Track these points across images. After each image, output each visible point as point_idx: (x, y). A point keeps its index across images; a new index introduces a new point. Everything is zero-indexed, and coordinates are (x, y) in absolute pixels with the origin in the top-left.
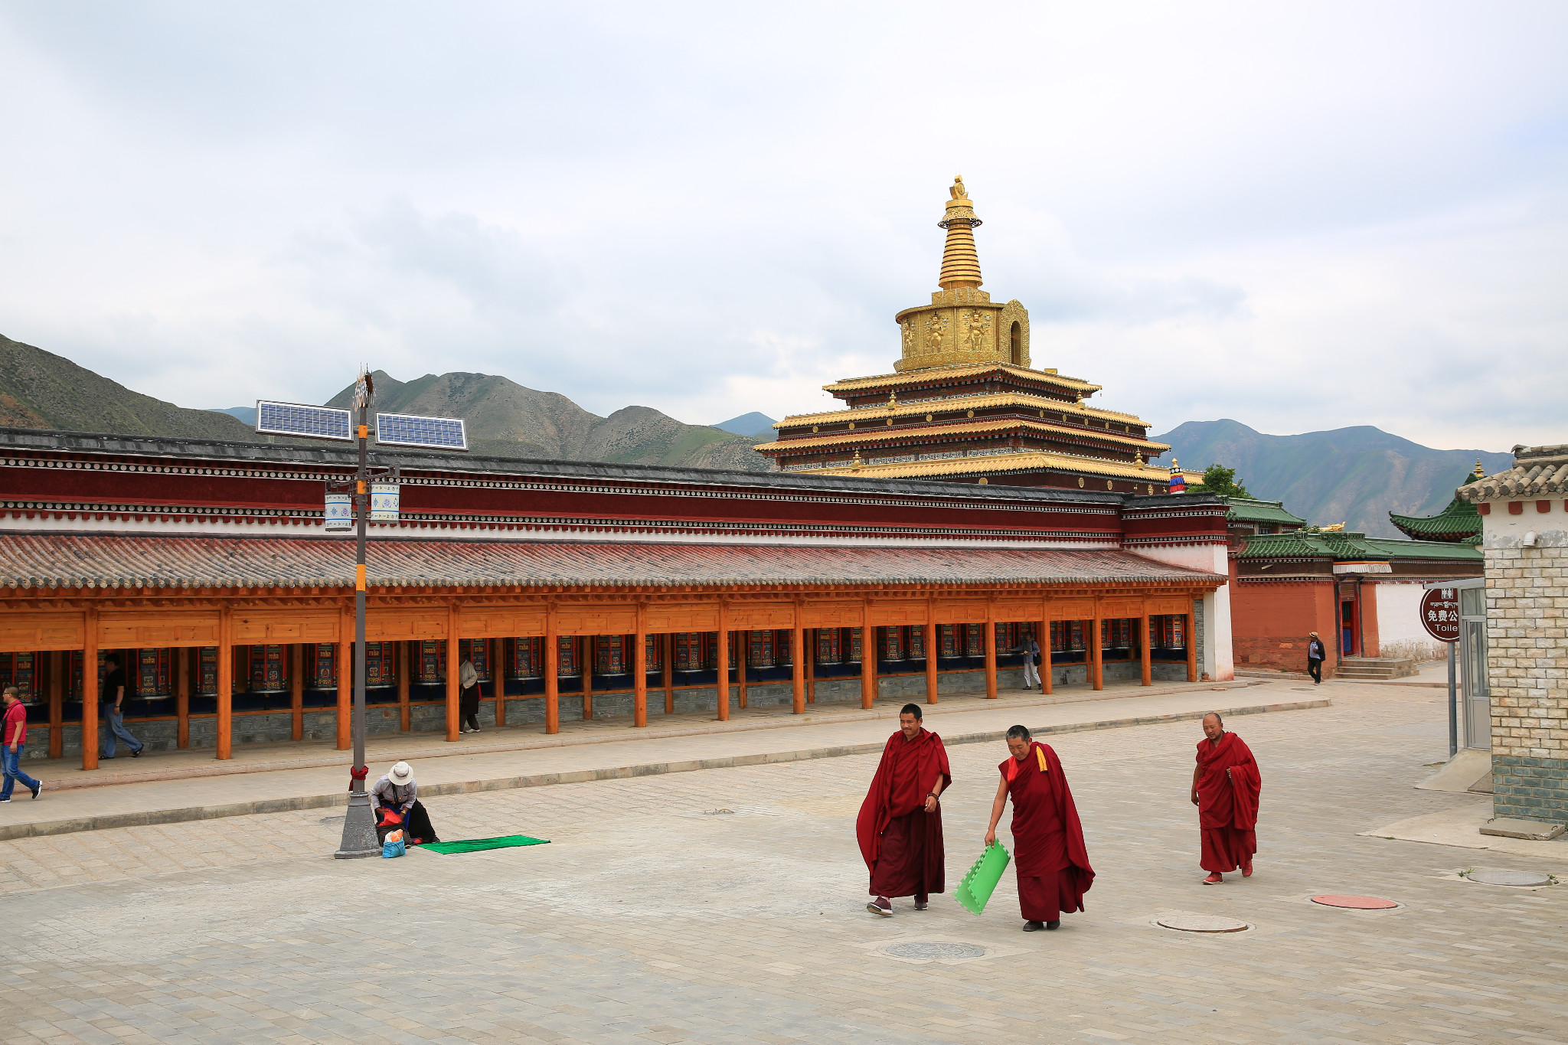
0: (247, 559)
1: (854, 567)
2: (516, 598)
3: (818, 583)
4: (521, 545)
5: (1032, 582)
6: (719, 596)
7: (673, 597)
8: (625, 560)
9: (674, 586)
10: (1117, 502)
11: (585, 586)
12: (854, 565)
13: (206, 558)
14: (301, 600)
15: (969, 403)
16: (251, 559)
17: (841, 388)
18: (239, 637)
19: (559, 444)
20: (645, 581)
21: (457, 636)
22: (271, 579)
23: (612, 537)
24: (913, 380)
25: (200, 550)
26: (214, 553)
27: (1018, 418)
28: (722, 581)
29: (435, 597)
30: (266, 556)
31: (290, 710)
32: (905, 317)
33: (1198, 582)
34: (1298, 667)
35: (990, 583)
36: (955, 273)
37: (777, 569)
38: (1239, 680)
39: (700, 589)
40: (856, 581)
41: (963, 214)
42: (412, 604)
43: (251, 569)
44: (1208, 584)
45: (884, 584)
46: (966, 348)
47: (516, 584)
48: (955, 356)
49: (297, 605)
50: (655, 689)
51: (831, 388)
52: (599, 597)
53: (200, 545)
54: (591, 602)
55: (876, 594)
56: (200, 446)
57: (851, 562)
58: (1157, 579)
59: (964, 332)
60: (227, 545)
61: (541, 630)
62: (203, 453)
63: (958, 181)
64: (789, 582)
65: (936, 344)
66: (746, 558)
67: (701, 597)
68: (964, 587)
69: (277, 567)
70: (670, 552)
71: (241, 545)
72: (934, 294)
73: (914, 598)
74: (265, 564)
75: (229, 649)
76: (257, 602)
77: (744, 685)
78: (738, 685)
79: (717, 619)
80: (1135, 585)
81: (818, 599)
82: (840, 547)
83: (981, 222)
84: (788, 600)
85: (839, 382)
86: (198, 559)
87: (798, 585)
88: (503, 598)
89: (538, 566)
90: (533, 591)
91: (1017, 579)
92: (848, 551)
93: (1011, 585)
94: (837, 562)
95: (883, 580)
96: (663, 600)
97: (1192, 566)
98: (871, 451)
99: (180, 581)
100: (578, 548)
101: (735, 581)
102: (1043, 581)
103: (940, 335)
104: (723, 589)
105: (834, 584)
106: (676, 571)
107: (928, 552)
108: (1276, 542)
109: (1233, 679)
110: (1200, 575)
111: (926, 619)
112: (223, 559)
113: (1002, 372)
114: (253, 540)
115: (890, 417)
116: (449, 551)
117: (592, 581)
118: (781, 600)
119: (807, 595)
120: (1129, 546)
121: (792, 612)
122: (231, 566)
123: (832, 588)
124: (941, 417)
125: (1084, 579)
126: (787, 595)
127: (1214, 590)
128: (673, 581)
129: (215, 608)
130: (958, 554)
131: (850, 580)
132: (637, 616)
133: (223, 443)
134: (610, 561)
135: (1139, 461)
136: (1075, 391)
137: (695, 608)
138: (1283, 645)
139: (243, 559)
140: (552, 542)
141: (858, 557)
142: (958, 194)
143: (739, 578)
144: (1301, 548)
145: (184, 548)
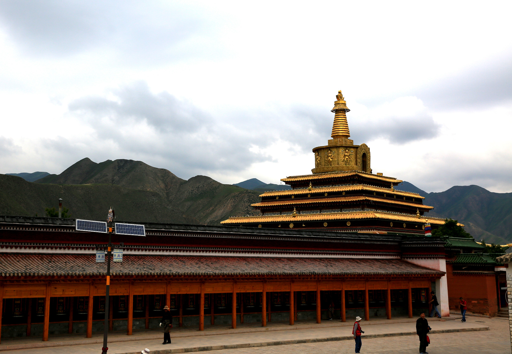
0: (56, 263)
1: (287, 267)
2: (156, 280)
3: (272, 274)
4: (157, 257)
5: (360, 274)
6: (233, 279)
7: (215, 279)
8: (197, 264)
9: (215, 275)
10: (399, 239)
11: (182, 275)
12: (287, 266)
13: (41, 263)
14: (76, 280)
15: (343, 188)
16: (57, 264)
17: (288, 180)
18: (53, 294)
19: (166, 192)
20: (205, 273)
21: (133, 294)
22: (66, 273)
23: (192, 254)
24: (320, 178)
25: (38, 260)
26: (44, 261)
27: (364, 196)
28: (234, 273)
29: (125, 279)
30: (63, 262)
31: (68, 322)
32: (316, 150)
33: (432, 275)
34: (480, 311)
35: (342, 274)
36: (338, 132)
37: (256, 268)
38: (452, 316)
39: (226, 276)
40: (287, 273)
41: (342, 107)
42: (117, 282)
43: (58, 268)
44: (436, 275)
45: (299, 275)
46: (342, 164)
47: (156, 274)
48: (338, 167)
49: (75, 282)
50: (207, 315)
51: (284, 180)
52: (187, 279)
53: (38, 258)
54: (184, 281)
55: (296, 278)
56: (39, 220)
57: (286, 264)
58: (414, 273)
59: (341, 157)
60: (48, 258)
61: (164, 292)
62: (40, 222)
63: (339, 93)
64: (260, 274)
65: (330, 162)
66: (244, 262)
67: (226, 279)
68: (331, 276)
69: (67, 267)
70: (215, 260)
71: (53, 258)
72: (329, 141)
73: (311, 280)
74: (63, 266)
75: (49, 298)
76: (61, 281)
77: (242, 314)
78: (240, 314)
79: (232, 288)
80: (404, 275)
81: (272, 280)
82: (282, 258)
83: (350, 110)
84: (260, 281)
85: (288, 178)
86: (38, 264)
87: (264, 275)
88: (151, 280)
89: (164, 266)
90: (162, 277)
91: (354, 273)
92: (286, 260)
93: (351, 275)
94: (281, 265)
95: (298, 273)
96: (211, 280)
97: (431, 267)
98: (301, 209)
99: (34, 273)
100: (179, 258)
101: (239, 273)
102: (365, 274)
103: (331, 158)
104: (235, 276)
105: (278, 275)
106: (216, 268)
107: (318, 260)
108: (469, 257)
109: (449, 316)
110: (433, 271)
111: (316, 288)
112: (47, 264)
113: (356, 175)
114: (57, 255)
115: (309, 194)
116: (130, 260)
117: (184, 273)
118: (257, 281)
119: (268, 279)
120: (404, 258)
121: (262, 285)
122: (50, 267)
123: (278, 276)
124: (331, 195)
125: (382, 273)
126: (259, 279)
127: (440, 278)
128: (215, 273)
129: (45, 283)
130: (331, 261)
131: (285, 273)
132: (201, 286)
133: (48, 218)
134: (191, 264)
135: (418, 214)
136: (390, 183)
137: (223, 284)
138: (473, 302)
139: (54, 264)
140: (169, 256)
141: (290, 262)
142: (340, 98)
143: (241, 272)
144: (480, 260)
145: (33, 259)
